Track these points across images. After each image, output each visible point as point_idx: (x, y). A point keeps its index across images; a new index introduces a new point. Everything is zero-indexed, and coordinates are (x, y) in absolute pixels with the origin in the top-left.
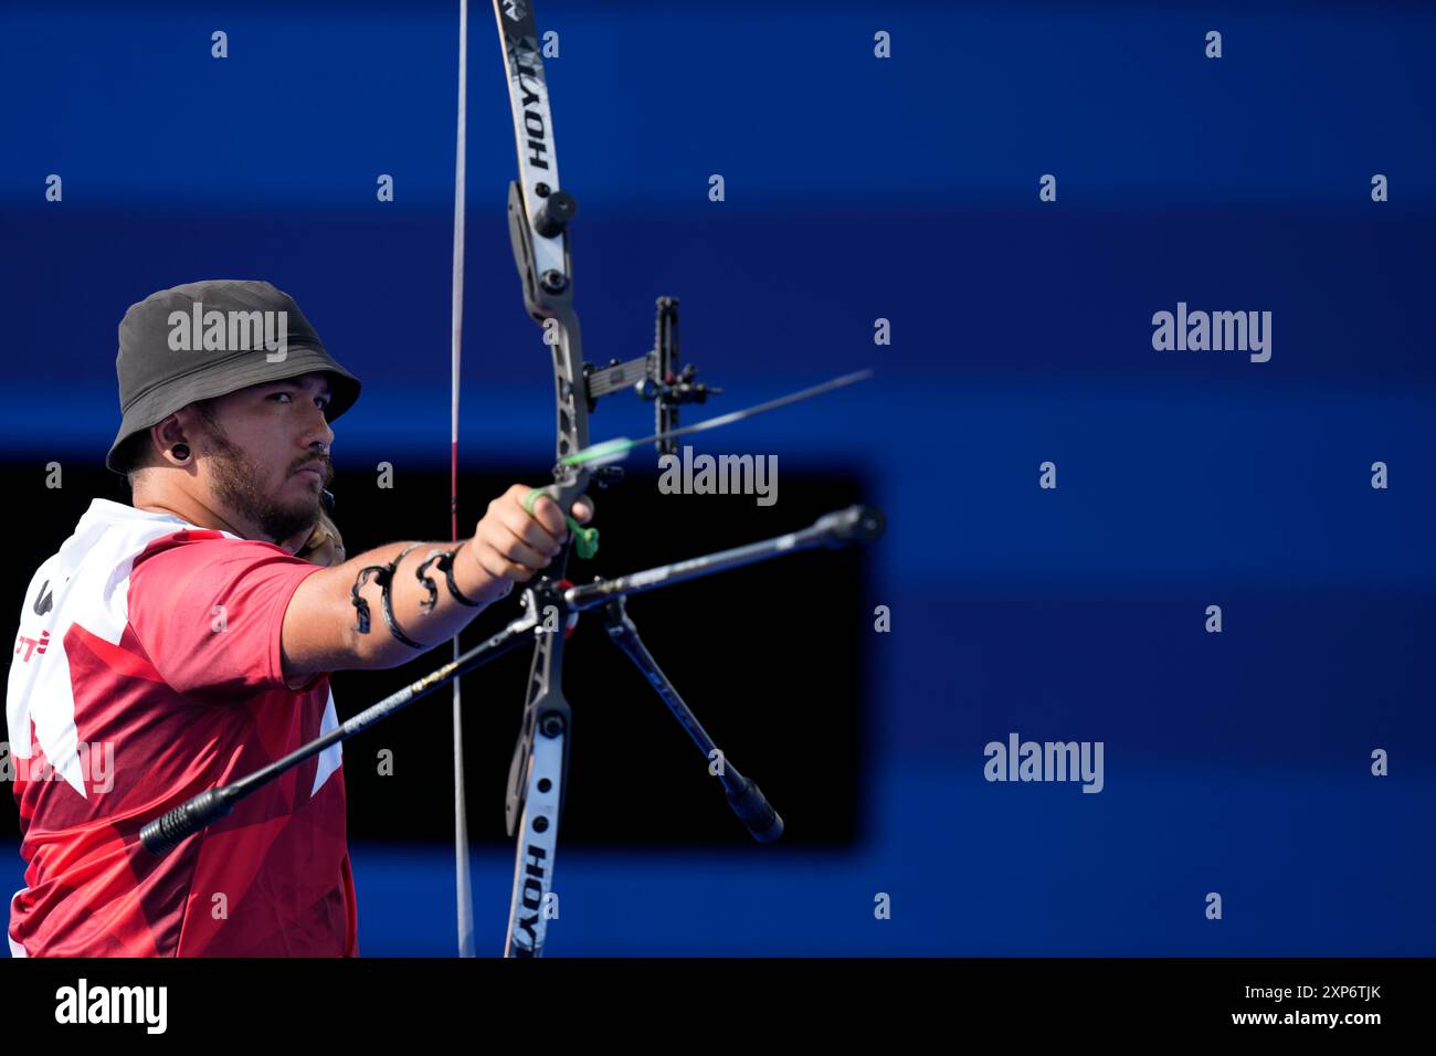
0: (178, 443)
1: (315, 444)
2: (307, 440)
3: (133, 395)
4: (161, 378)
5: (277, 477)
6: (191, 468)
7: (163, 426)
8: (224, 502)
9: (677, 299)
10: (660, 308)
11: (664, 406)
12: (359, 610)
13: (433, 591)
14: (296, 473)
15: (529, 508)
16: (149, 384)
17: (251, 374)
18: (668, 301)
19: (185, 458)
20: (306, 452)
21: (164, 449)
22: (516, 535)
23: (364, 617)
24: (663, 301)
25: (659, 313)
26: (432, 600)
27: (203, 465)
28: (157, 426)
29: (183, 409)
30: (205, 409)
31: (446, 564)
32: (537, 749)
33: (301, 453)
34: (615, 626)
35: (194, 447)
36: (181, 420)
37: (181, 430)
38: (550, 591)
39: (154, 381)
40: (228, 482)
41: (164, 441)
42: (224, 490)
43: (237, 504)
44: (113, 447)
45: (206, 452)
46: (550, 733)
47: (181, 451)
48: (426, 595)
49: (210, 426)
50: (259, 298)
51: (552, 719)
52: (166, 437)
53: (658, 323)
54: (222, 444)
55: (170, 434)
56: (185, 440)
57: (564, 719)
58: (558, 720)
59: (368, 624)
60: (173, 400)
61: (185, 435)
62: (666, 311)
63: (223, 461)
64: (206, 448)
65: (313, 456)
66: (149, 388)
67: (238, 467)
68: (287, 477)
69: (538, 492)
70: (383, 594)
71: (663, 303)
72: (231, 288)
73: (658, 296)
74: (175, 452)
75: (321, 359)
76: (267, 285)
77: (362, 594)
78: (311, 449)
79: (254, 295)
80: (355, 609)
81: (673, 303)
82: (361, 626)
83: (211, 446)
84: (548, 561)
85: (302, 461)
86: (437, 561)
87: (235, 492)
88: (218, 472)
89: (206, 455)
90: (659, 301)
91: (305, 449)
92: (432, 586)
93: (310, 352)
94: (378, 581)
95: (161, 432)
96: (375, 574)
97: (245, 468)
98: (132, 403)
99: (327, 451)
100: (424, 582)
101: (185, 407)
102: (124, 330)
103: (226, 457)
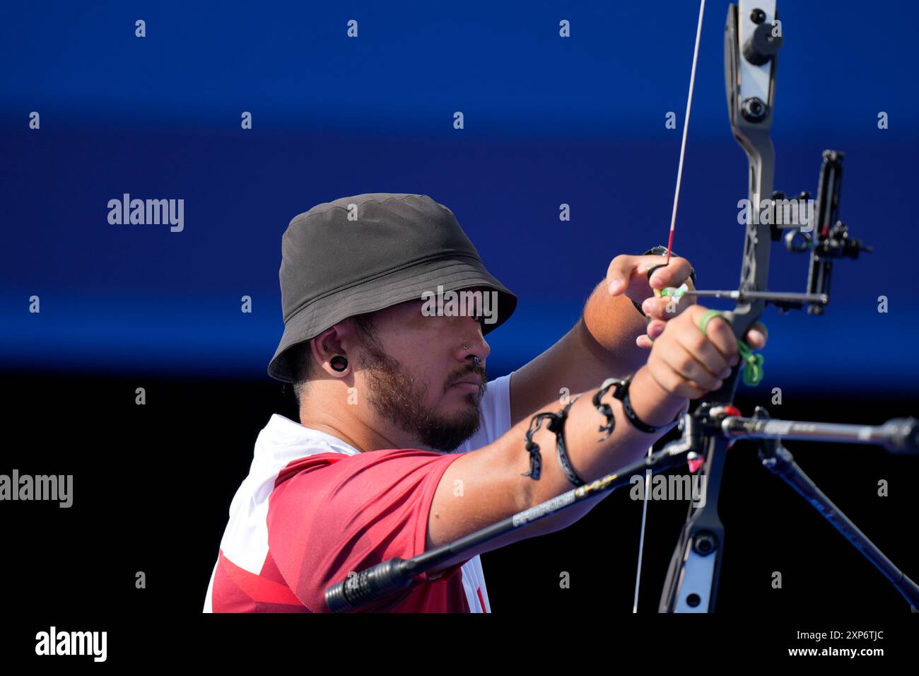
0: (336, 355)
1: (470, 357)
2: (463, 353)
3: (294, 306)
4: (320, 291)
5: (435, 390)
6: (349, 380)
7: (322, 338)
8: (380, 413)
9: (842, 153)
10: (826, 160)
11: (817, 258)
12: (532, 455)
13: (610, 417)
14: (453, 385)
15: (703, 328)
16: (309, 297)
17: (409, 289)
18: (834, 156)
19: (343, 369)
20: (462, 365)
21: (323, 360)
22: (688, 352)
23: (536, 463)
24: (830, 154)
25: (823, 166)
26: (609, 425)
27: (360, 377)
28: (316, 338)
29: (342, 321)
30: (363, 323)
31: (622, 393)
32: (688, 565)
33: (459, 367)
34: (768, 457)
35: (353, 359)
36: (340, 332)
37: (339, 342)
38: (708, 417)
39: (315, 293)
40: (384, 393)
41: (323, 352)
42: (381, 400)
43: (394, 416)
44: (274, 358)
45: (363, 364)
46: (702, 551)
47: (339, 363)
48: (603, 420)
49: (369, 339)
50: (418, 212)
51: (705, 538)
52: (325, 348)
53: (822, 175)
54: (379, 357)
55: (329, 346)
56: (344, 352)
57: (716, 539)
58: (710, 540)
59: (539, 469)
60: (331, 314)
61: (344, 346)
62: (831, 164)
63: (380, 374)
64: (364, 360)
65: (470, 369)
66: (310, 300)
67: (395, 379)
68: (445, 390)
69: (713, 313)
70: (558, 440)
71: (829, 157)
72: (391, 202)
73: (825, 149)
74: (334, 364)
75: (477, 274)
76: (427, 199)
77: (535, 440)
78: (468, 362)
79: (414, 210)
80: (528, 454)
81: (839, 157)
82: (533, 471)
83: (369, 358)
84: (719, 384)
85: (458, 374)
86: (613, 389)
87: (392, 404)
88: (376, 384)
89: (363, 368)
90: (826, 153)
91: (460, 361)
92: (608, 412)
93: (467, 267)
94: (551, 428)
95: (320, 344)
96: (547, 421)
97: (402, 381)
98: (292, 314)
99: (483, 364)
100: (601, 408)
101: (346, 319)
102: (286, 241)
103: (383, 370)
